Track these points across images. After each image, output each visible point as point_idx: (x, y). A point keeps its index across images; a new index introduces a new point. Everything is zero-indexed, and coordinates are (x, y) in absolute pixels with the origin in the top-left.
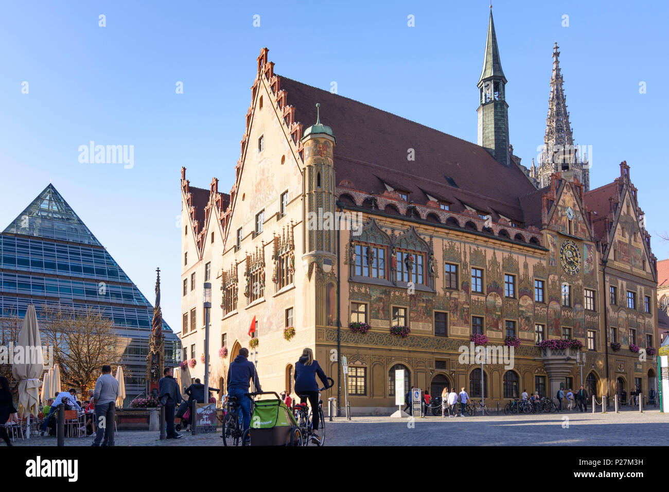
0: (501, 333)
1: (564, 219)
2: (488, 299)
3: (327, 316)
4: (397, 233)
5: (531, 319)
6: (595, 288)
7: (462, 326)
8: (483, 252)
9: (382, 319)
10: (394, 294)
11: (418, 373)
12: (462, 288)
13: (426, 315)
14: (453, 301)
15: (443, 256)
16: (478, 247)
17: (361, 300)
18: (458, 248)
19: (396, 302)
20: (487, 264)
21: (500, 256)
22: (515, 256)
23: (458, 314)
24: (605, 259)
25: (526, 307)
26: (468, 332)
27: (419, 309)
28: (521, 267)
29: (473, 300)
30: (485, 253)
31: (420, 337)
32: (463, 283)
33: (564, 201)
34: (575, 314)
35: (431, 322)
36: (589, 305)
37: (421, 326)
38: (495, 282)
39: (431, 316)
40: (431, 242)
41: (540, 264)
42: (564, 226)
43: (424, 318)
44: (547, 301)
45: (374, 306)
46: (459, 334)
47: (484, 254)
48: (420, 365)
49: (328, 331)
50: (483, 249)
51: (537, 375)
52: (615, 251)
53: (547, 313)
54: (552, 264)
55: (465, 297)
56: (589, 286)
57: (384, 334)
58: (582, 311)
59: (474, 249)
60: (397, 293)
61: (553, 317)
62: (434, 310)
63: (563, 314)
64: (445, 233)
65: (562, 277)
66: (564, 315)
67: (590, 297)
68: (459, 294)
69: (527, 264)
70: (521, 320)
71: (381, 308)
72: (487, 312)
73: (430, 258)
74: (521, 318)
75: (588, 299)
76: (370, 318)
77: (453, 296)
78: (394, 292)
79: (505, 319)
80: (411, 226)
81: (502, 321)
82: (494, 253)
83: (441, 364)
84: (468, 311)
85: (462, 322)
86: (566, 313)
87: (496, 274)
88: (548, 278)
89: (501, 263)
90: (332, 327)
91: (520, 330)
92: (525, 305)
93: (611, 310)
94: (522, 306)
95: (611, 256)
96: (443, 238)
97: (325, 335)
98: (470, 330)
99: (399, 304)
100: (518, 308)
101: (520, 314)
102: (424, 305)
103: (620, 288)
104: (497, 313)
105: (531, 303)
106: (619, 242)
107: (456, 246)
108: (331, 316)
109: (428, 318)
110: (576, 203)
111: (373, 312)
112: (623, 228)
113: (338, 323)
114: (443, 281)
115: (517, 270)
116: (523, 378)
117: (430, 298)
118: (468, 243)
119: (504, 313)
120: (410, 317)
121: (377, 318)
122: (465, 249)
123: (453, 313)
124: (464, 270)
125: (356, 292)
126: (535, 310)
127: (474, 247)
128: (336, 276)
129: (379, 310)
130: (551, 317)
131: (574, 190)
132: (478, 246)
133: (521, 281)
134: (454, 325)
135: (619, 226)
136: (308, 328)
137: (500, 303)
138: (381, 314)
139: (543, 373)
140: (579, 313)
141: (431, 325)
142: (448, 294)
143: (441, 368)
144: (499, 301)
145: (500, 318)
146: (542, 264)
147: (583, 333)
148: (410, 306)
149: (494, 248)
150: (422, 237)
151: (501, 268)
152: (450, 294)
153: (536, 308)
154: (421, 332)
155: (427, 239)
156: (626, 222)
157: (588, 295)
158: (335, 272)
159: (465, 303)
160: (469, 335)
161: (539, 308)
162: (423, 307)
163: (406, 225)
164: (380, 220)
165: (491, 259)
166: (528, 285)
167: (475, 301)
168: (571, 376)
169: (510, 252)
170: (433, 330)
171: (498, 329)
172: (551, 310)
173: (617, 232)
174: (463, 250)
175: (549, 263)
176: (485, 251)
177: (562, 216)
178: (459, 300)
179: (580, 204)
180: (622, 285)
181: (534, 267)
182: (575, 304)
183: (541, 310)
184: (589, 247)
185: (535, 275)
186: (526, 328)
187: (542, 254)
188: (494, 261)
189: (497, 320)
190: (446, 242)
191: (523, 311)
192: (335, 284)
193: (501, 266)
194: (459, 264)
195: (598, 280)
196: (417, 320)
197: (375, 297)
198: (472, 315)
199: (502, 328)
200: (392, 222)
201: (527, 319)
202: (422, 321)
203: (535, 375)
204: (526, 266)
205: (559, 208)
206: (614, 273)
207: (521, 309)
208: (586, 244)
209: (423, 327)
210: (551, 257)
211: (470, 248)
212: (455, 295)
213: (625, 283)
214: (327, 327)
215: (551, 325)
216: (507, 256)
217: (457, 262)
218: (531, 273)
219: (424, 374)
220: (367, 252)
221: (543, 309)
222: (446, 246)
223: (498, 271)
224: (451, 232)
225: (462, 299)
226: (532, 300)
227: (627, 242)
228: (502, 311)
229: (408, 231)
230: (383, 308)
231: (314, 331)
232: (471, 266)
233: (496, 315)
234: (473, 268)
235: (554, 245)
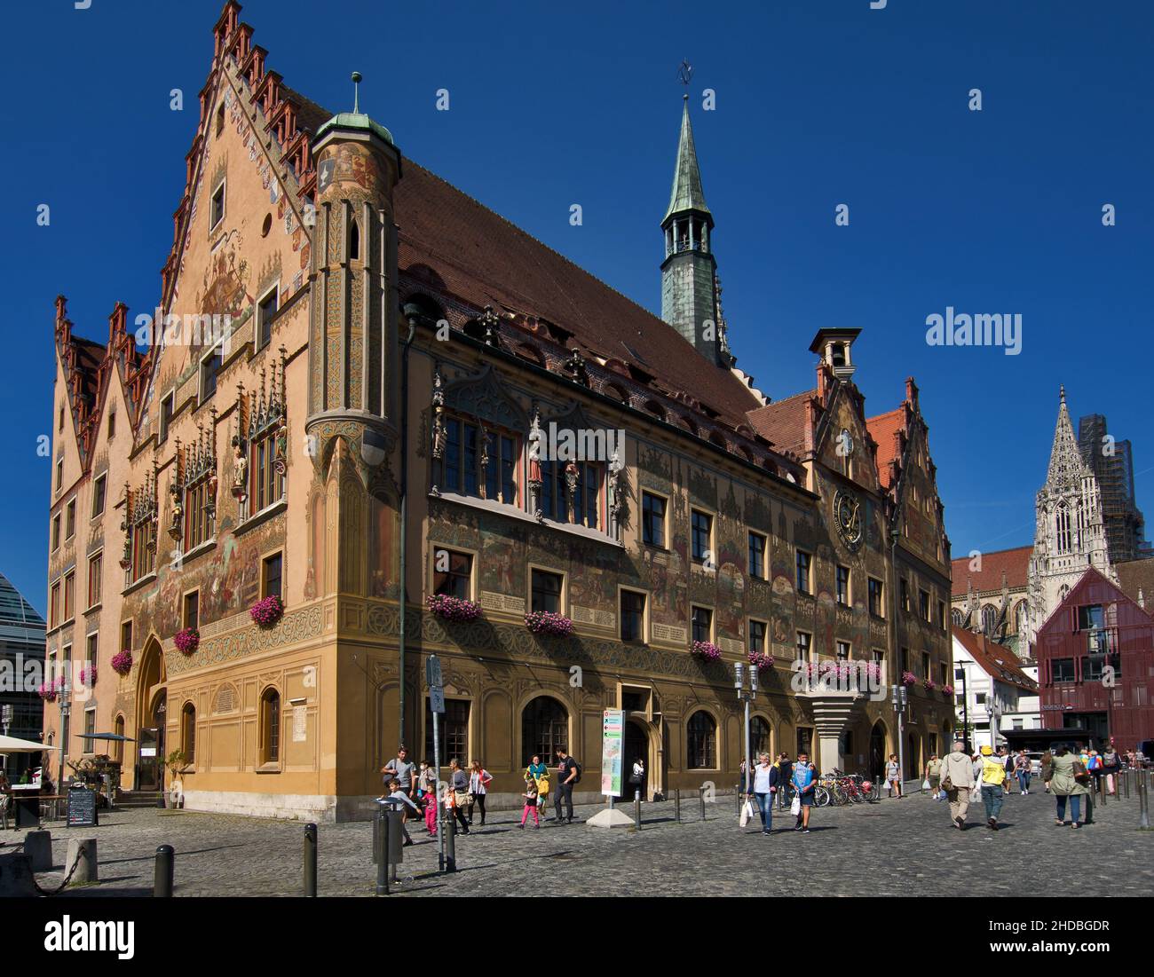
0: (743, 643)
2: (719, 575)
3: (370, 572)
5: (790, 622)
6: (882, 576)
7: (673, 623)
8: (712, 481)
9: (506, 593)
10: (538, 540)
12: (674, 546)
13: (603, 593)
14: (658, 571)
15: (638, 474)
16: (703, 471)
17: (459, 545)
18: (667, 466)
19: (540, 559)
20: (719, 507)
21: (741, 495)
22: (765, 500)
23: (667, 598)
24: (894, 532)
25: (783, 599)
26: (685, 637)
27: (589, 580)
28: (775, 521)
29: (694, 574)
30: (716, 485)
31: (592, 641)
32: (676, 535)
33: (837, 417)
34: (855, 619)
35: (615, 611)
37: (592, 617)
38: (731, 544)
39: (614, 597)
41: (804, 522)
42: (839, 461)
43: (599, 600)
44: (814, 592)
45: (490, 562)
46: (669, 639)
47: (713, 486)
48: (590, 699)
49: (372, 610)
50: (712, 476)
51: (800, 725)
52: (904, 519)
53: (815, 613)
54: (822, 525)
55: (678, 564)
56: (874, 572)
57: (510, 627)
58: (864, 614)
59: (696, 472)
60: (542, 539)
61: (824, 622)
62: (620, 586)
63: (837, 617)
64: (643, 429)
65: (836, 550)
66: (840, 620)
67: (874, 593)
68: (668, 559)
69: (785, 518)
70: (776, 621)
71: (505, 569)
72: (717, 600)
74: (775, 619)
76: (481, 589)
77: (657, 560)
78: (536, 536)
79: (749, 617)
80: (572, 400)
81: (744, 621)
82: (731, 488)
83: (633, 700)
84: (684, 595)
85: (674, 616)
86: (842, 617)
87: (734, 530)
88: (816, 549)
89: (743, 509)
90: (383, 600)
91: (773, 640)
92: (782, 594)
93: (901, 617)
94: (776, 596)
95: (901, 528)
96: (637, 438)
97: (365, 617)
98: (688, 634)
99: (546, 565)
100: (771, 598)
101: (773, 609)
102: (601, 572)
103: (911, 583)
104: (736, 604)
105: (791, 590)
106: (909, 506)
107: (661, 459)
108: (380, 575)
109: (608, 601)
110: (855, 426)
111: (487, 574)
112: (912, 485)
113: (402, 593)
114: (639, 527)
116: (778, 731)
117: (613, 559)
118: (686, 458)
119: (747, 607)
120: (569, 594)
121: (497, 590)
122: (679, 470)
123: (658, 596)
124: (678, 513)
125: (446, 525)
126: (796, 605)
127: (695, 468)
128: (397, 478)
129: (500, 572)
130: (820, 621)
131: (852, 403)
132: (703, 467)
133: (774, 547)
134: (658, 622)
135: (907, 480)
136: (319, 599)
137: (741, 585)
138: (506, 582)
140: (861, 619)
141: (613, 616)
142: (647, 555)
143: (634, 708)
144: (740, 581)
145: (740, 614)
146: (807, 523)
147: (866, 653)
148: (570, 572)
149: (731, 479)
152: (652, 556)
153: (798, 602)
154: (597, 629)
156: (915, 476)
157: (872, 588)
158: (395, 467)
159: (679, 577)
160: (685, 642)
161: (802, 603)
162: (597, 575)
163: (562, 396)
164: (506, 372)
165: (725, 497)
166: (786, 557)
167: (697, 575)
168: (850, 729)
169: (758, 491)
170: (617, 627)
171: (737, 634)
172: (821, 608)
174: (675, 470)
175: (818, 522)
176: (715, 480)
177: (836, 442)
178: (669, 570)
179: (860, 427)
180: (913, 578)
181: (796, 526)
182: (854, 602)
183: (806, 607)
184: (873, 505)
185: (796, 539)
186: (783, 636)
187: (808, 504)
188: (731, 503)
189: (736, 618)
190: (643, 445)
191: (778, 605)
192: (394, 498)
193: (742, 514)
194: (668, 497)
196: (585, 604)
197: (494, 542)
198: (692, 603)
199: (744, 633)
200: (532, 383)
201: (784, 620)
202: (594, 606)
203: (797, 725)
204: (782, 521)
207: (774, 600)
208: (870, 500)
209: (598, 620)
210: (821, 510)
211: (689, 468)
212: (660, 559)
213: (916, 575)
214: (371, 598)
215: (821, 636)
216: (752, 498)
217: (664, 492)
218: (790, 536)
221: (808, 605)
222: (644, 456)
223: (738, 523)
224: (655, 429)
225: (674, 570)
226: (793, 586)
227: (918, 509)
228: (743, 601)
229: (566, 408)
230: (511, 568)
231: (335, 608)
232: (692, 505)
233: (734, 607)
234: (694, 511)
235: (825, 492)
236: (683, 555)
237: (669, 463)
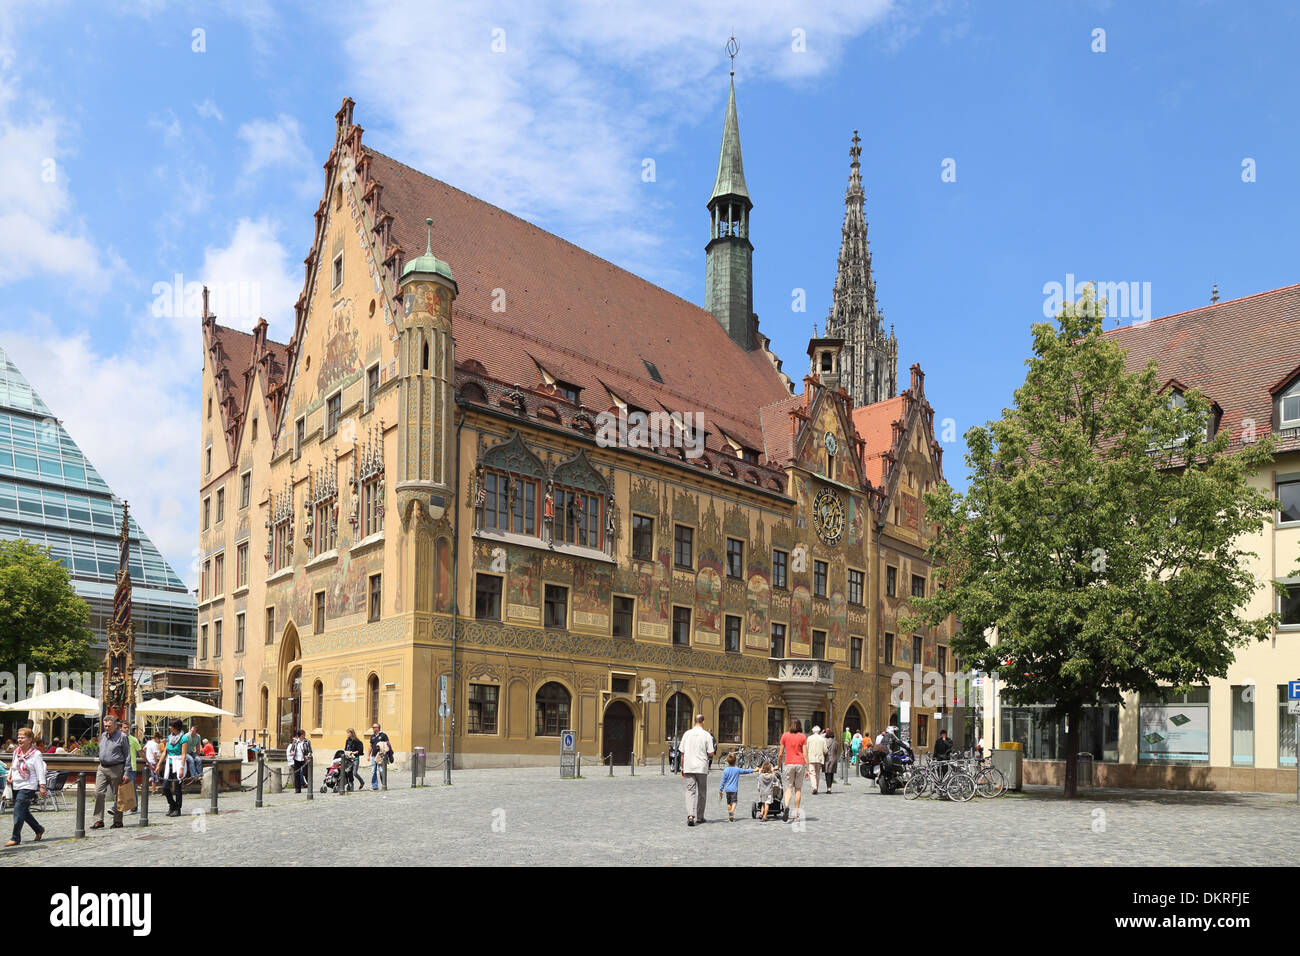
0: (718, 635)
1: (822, 452)
2: (699, 579)
3: (434, 596)
4: (556, 457)
5: (766, 615)
6: (865, 567)
7: (656, 621)
8: (694, 499)
9: (526, 605)
10: (549, 562)
11: (584, 699)
12: (660, 557)
13: (599, 600)
14: (644, 579)
15: (630, 502)
16: (686, 491)
17: (494, 571)
18: (654, 490)
19: (551, 576)
20: (700, 521)
21: (721, 507)
22: (744, 510)
23: (652, 601)
24: (880, 524)
25: (759, 595)
26: (666, 632)
27: (589, 590)
28: (753, 527)
29: (675, 579)
30: (697, 501)
31: (589, 638)
32: (661, 549)
33: (822, 422)
34: (832, 609)
35: (608, 614)
36: (854, 595)
37: (590, 619)
38: (710, 551)
39: (608, 603)
40: (611, 478)
41: (782, 524)
42: (821, 464)
43: (596, 606)
44: (790, 588)
45: (515, 581)
46: (652, 634)
47: (695, 503)
48: (587, 684)
49: (435, 622)
50: (694, 494)
51: (771, 706)
52: (897, 509)
53: (790, 606)
54: (800, 525)
55: (662, 573)
56: (855, 564)
57: (528, 629)
58: (842, 604)
59: (681, 494)
60: (552, 561)
61: (799, 613)
62: (613, 594)
63: (814, 609)
64: (635, 464)
65: (815, 548)
66: (816, 610)
67: (856, 583)
68: (653, 569)
69: (762, 523)
70: (750, 615)
71: (526, 586)
72: (697, 600)
73: (610, 504)
74: (750, 613)
75: (854, 585)
76: (508, 602)
77: (643, 571)
78: (548, 559)
79: (725, 613)
80: (579, 448)
81: (720, 617)
82: (712, 502)
83: (621, 684)
84: (666, 598)
85: (657, 614)
86: (819, 608)
87: (713, 538)
88: (794, 548)
89: (722, 520)
90: (442, 615)
91: (748, 631)
92: (757, 591)
93: (886, 604)
94: (751, 593)
95: (891, 518)
96: (631, 472)
97: (431, 627)
98: (669, 629)
99: (556, 581)
100: (746, 596)
101: (749, 604)
102: (598, 584)
103: (901, 570)
105: (767, 587)
106: (904, 495)
107: (651, 487)
108: (441, 595)
109: (603, 606)
110: (841, 427)
111: (513, 591)
112: (910, 473)
113: (455, 609)
114: (629, 545)
115: (747, 533)
116: (750, 711)
117: (608, 573)
118: (672, 482)
119: (724, 604)
120: (574, 603)
121: (519, 602)
122: (665, 493)
123: (644, 599)
124: (663, 529)
125: (485, 557)
126: (771, 599)
127: (679, 490)
128: (452, 526)
129: (522, 589)
130: (795, 612)
131: (840, 406)
132: (686, 488)
133: (751, 551)
134: (643, 620)
135: (904, 470)
136: (403, 613)
137: (717, 585)
138: (526, 596)
139: (780, 703)
140: (839, 609)
141: (606, 618)
142: (636, 566)
143: (622, 691)
144: (717, 582)
145: (716, 611)
146: (784, 525)
147: (843, 640)
148: (574, 585)
149: (712, 494)
150: (597, 467)
151: (721, 528)
152: (639, 568)
153: (774, 597)
154: (592, 629)
155: (605, 472)
156: (914, 463)
157: (854, 579)
158: (451, 518)
159: (663, 583)
160: (667, 637)
161: (777, 597)
162: (595, 586)
163: (571, 446)
164: (529, 434)
165: (706, 511)
166: (763, 558)
167: (679, 580)
168: (822, 710)
169: (737, 503)
170: (609, 626)
171: (713, 626)
172: (797, 601)
173: (900, 479)
174: (662, 493)
175: (795, 524)
176: (697, 497)
177: (819, 446)
178: (654, 578)
179: (846, 428)
180: (905, 565)
181: (773, 529)
182: (832, 593)
183: (781, 601)
184: (858, 501)
185: (774, 542)
186: (757, 628)
187: (786, 508)
188: (711, 515)
189: (713, 614)
190: (635, 478)
191: (753, 601)
192: (450, 540)
193: (721, 524)
194: (655, 517)
195: (869, 556)
196: (585, 610)
197: (516, 567)
198: (673, 604)
199: (720, 627)
200: (549, 440)
201: (760, 613)
202: (592, 611)
203: (768, 706)
204: (760, 527)
205: (816, 434)
206: (894, 545)
207: (749, 597)
208: (855, 497)
209: (594, 621)
210: (800, 513)
211: (674, 491)
212: (646, 569)
213: (909, 561)
214: (435, 613)
215: (796, 626)
216: (732, 509)
217: (652, 513)
218: (768, 538)
219: (594, 700)
220: (506, 488)
221: (784, 599)
222: (635, 485)
223: (718, 532)
224: (644, 463)
225: (658, 577)
226: (768, 583)
227: (916, 496)
228: (720, 599)
229: (574, 455)
230: (530, 585)
231: (412, 621)
232: (675, 522)
233: (711, 605)
234: (677, 525)
235: (805, 495)
236: (667, 565)
237: (656, 488)
